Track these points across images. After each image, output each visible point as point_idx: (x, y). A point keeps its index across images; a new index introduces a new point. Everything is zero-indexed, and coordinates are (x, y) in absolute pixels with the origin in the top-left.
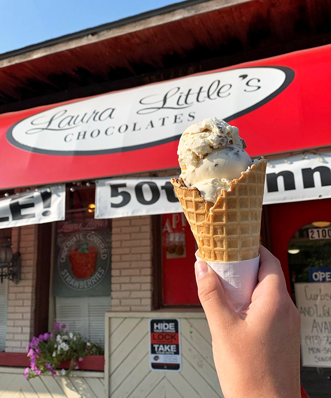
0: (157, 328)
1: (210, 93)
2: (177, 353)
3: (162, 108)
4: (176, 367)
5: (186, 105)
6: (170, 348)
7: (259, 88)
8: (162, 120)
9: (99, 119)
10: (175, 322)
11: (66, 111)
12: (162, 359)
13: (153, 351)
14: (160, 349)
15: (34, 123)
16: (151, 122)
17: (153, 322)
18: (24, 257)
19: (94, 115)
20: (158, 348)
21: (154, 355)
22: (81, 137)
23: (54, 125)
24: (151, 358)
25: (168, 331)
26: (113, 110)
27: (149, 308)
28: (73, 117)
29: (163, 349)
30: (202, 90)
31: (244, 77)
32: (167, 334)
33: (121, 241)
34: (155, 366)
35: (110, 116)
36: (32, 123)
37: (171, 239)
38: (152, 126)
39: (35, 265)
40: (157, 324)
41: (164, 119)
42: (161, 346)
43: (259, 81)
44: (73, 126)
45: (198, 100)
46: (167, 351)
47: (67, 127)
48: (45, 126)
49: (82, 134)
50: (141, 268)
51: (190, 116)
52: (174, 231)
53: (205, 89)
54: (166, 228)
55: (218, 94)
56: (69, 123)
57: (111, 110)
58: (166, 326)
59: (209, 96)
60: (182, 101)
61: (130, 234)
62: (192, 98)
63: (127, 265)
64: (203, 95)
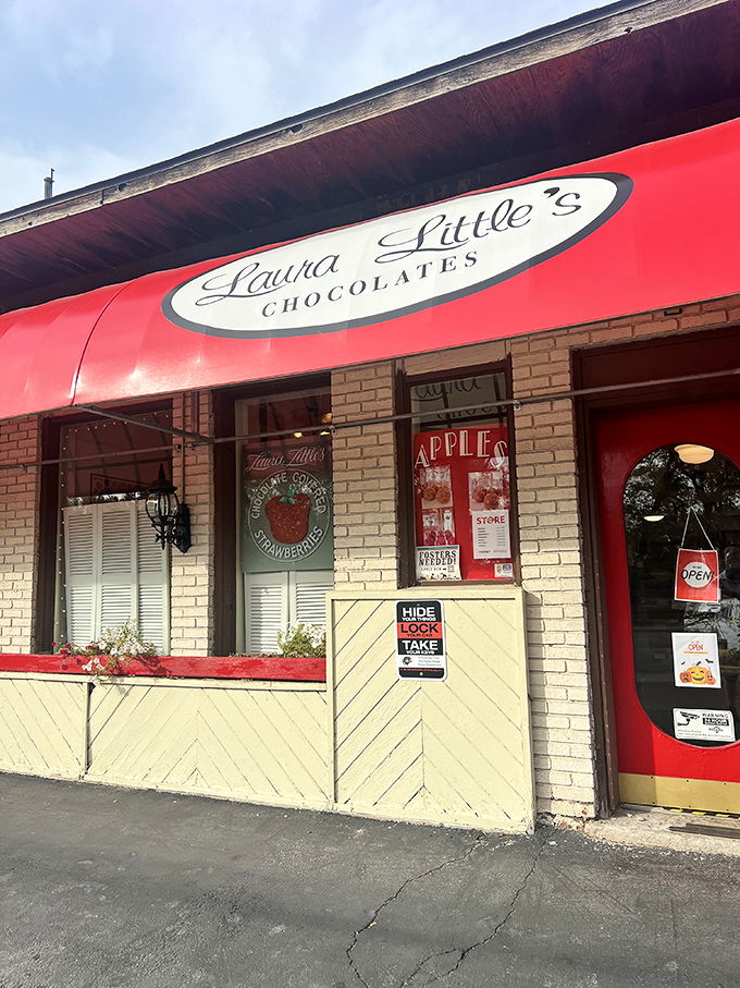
0: (408, 615)
1: (496, 223)
2: (439, 652)
3: (417, 250)
4: (438, 673)
5: (456, 244)
6: (428, 645)
7: (578, 207)
8: (421, 268)
9: (315, 275)
10: (436, 606)
11: (258, 264)
12: (416, 662)
13: (402, 650)
14: (413, 647)
15: (206, 286)
16: (404, 273)
17: (400, 606)
18: (194, 510)
19: (305, 268)
20: (410, 645)
21: (403, 656)
22: (290, 307)
23: (241, 289)
24: (399, 661)
25: (424, 619)
26: (336, 258)
27: (394, 585)
28: (270, 274)
29: (417, 647)
30: (483, 217)
31: (553, 191)
32: (424, 624)
33: (347, 482)
34: (405, 673)
35: (332, 268)
36: (204, 288)
37: (429, 478)
38: (406, 280)
39: (212, 522)
40: (407, 610)
41: (425, 266)
42: (414, 642)
43: (578, 196)
44: (273, 288)
45: (476, 235)
46: (424, 649)
47: (263, 290)
48: (226, 291)
49: (291, 301)
50: (380, 525)
51: (468, 258)
52: (432, 464)
53: (488, 215)
54: (420, 460)
55: (510, 224)
56: (265, 284)
57: (332, 259)
58: (421, 612)
59: (494, 228)
60: (450, 237)
61: (362, 470)
62: (466, 232)
63: (358, 519)
64: (485, 225)
